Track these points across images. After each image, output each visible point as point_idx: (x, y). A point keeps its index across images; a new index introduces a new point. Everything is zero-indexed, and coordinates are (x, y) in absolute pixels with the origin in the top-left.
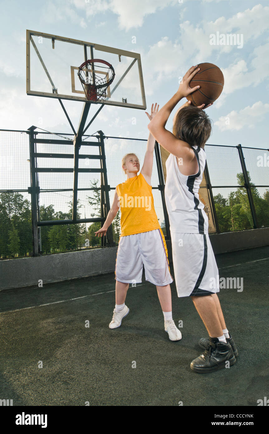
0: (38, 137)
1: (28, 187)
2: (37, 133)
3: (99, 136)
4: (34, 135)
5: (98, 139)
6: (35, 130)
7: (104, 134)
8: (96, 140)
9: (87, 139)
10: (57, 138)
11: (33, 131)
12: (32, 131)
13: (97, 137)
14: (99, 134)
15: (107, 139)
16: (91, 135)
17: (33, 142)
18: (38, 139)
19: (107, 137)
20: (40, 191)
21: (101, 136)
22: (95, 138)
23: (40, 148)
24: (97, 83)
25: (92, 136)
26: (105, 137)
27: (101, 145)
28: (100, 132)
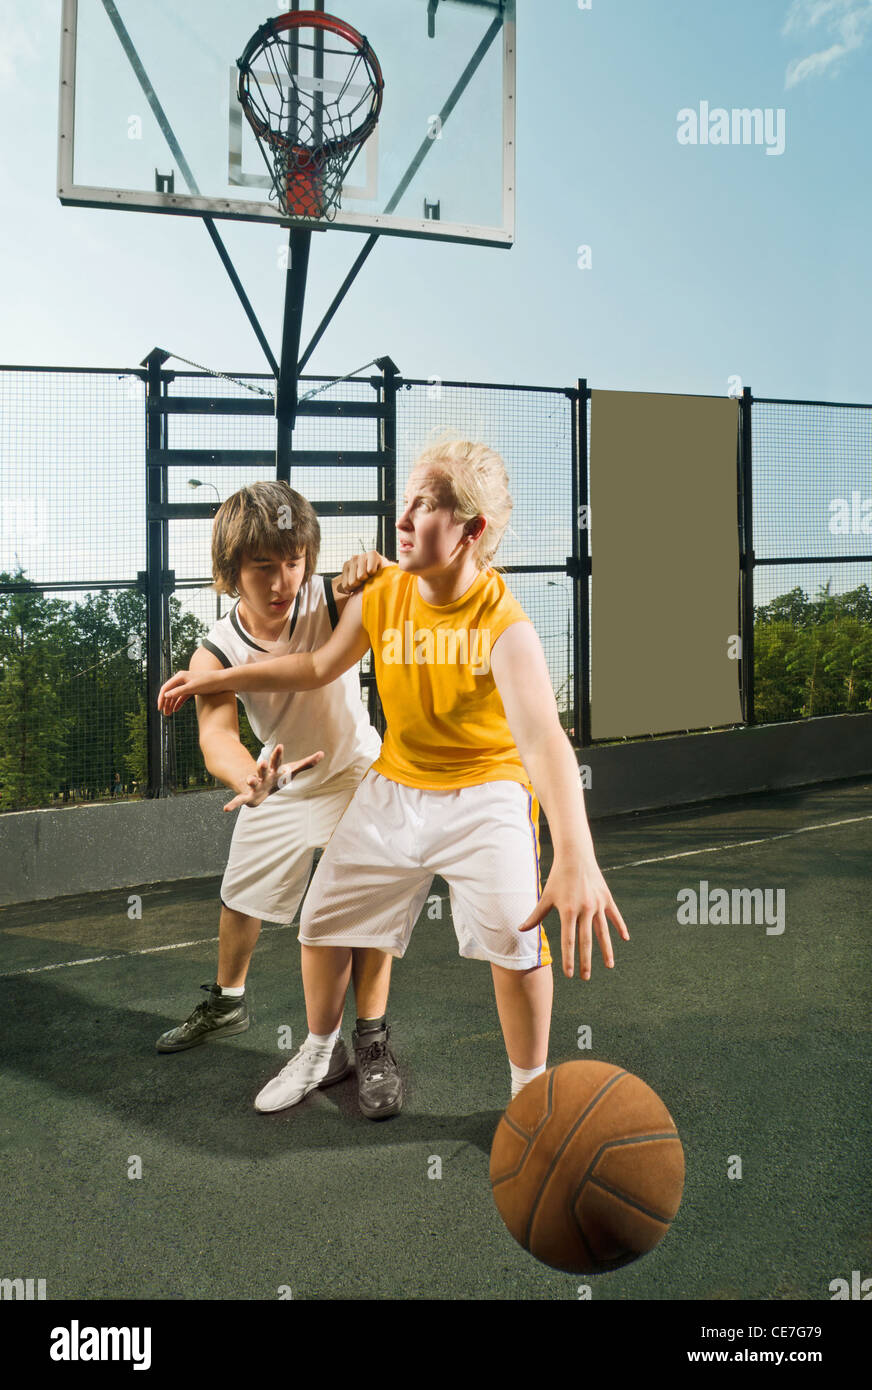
0: (177, 389)
1: (139, 573)
2: (170, 376)
3: (381, 377)
4: (162, 383)
5: (376, 391)
6: (165, 367)
7: (399, 372)
8: (368, 394)
9: (328, 392)
10: (231, 390)
11: (159, 367)
12: (154, 370)
13: (375, 382)
14: (381, 373)
15: (409, 388)
16: (344, 374)
17: (158, 409)
18: (175, 398)
19: (410, 383)
20: (177, 584)
21: (389, 379)
22: (367, 386)
23: (183, 431)
24: (303, 123)
25: (349, 379)
26: (400, 382)
27: (384, 412)
28: (385, 364)
